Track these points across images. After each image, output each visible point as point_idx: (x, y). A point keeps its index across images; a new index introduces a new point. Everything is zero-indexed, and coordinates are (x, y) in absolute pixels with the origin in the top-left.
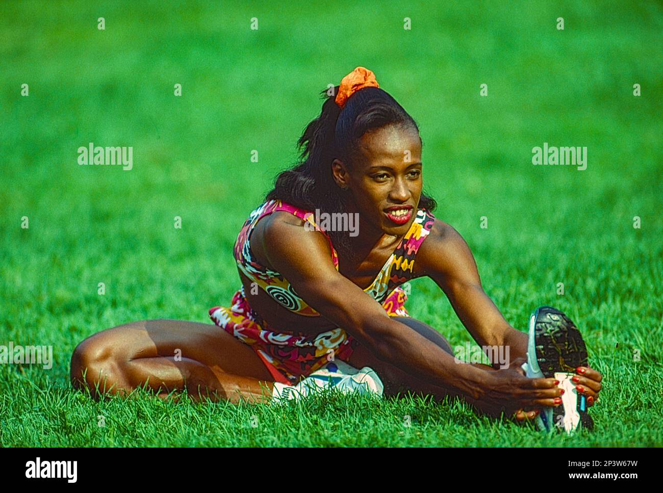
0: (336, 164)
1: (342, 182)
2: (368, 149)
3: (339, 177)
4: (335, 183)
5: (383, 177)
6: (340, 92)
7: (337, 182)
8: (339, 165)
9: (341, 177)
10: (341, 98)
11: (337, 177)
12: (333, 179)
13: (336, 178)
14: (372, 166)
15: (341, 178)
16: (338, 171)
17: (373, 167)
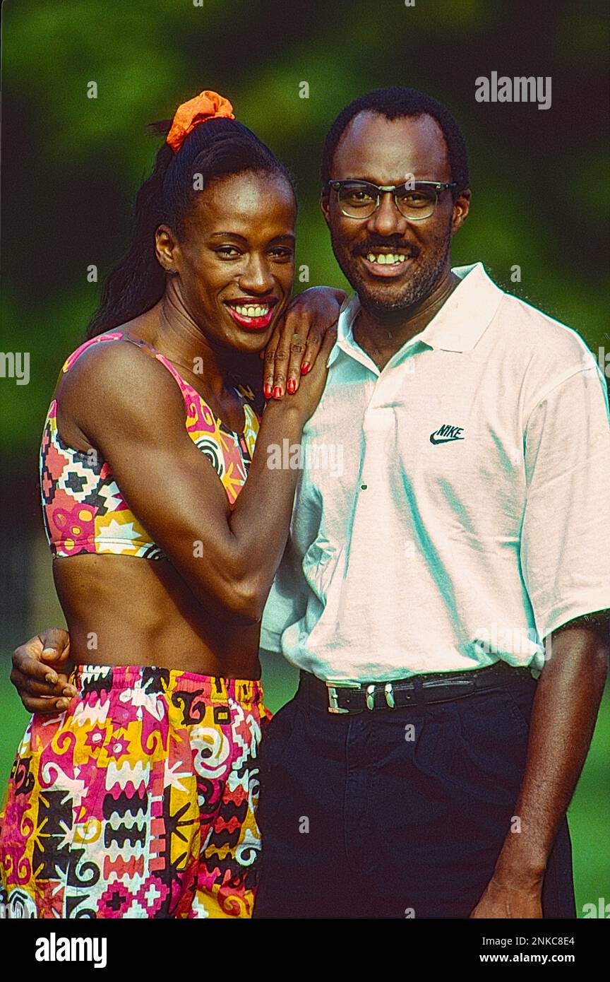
0: (161, 232)
1: (168, 259)
2: (209, 205)
3: (164, 253)
4: (158, 261)
5: (229, 253)
6: (175, 126)
7: (161, 260)
8: (166, 233)
9: (168, 253)
10: (176, 135)
11: (161, 253)
12: (156, 257)
13: (159, 254)
14: (215, 231)
15: (168, 255)
16: (164, 243)
17: (216, 234)
